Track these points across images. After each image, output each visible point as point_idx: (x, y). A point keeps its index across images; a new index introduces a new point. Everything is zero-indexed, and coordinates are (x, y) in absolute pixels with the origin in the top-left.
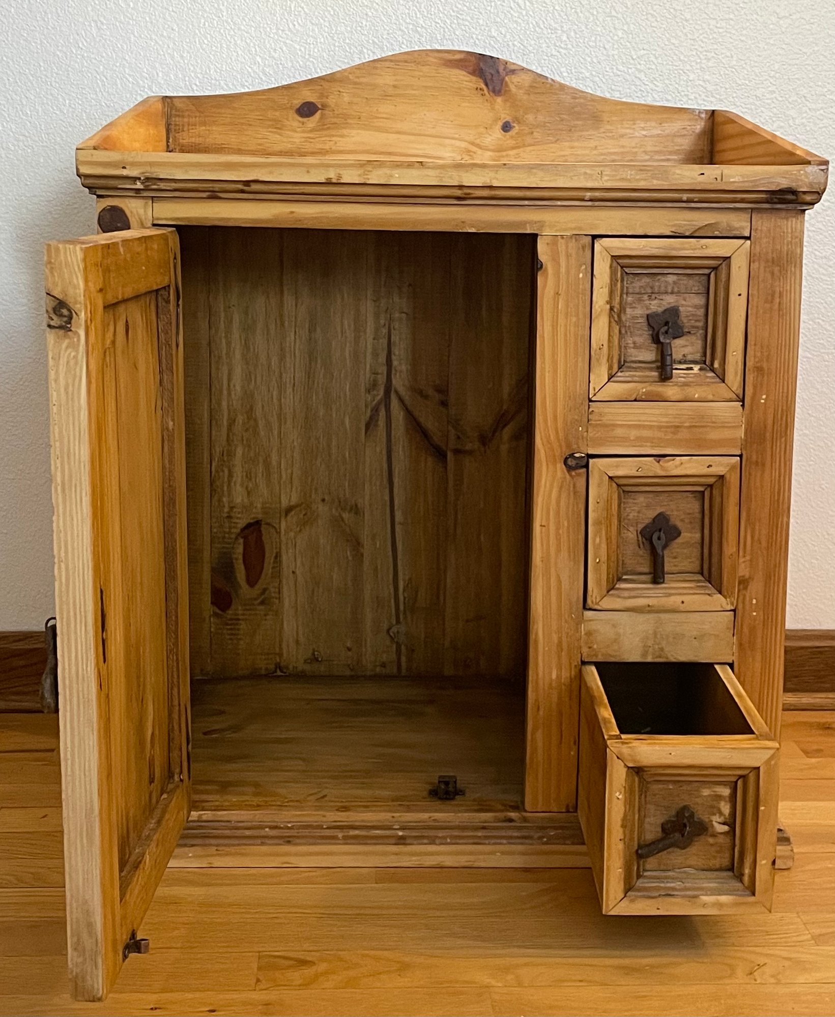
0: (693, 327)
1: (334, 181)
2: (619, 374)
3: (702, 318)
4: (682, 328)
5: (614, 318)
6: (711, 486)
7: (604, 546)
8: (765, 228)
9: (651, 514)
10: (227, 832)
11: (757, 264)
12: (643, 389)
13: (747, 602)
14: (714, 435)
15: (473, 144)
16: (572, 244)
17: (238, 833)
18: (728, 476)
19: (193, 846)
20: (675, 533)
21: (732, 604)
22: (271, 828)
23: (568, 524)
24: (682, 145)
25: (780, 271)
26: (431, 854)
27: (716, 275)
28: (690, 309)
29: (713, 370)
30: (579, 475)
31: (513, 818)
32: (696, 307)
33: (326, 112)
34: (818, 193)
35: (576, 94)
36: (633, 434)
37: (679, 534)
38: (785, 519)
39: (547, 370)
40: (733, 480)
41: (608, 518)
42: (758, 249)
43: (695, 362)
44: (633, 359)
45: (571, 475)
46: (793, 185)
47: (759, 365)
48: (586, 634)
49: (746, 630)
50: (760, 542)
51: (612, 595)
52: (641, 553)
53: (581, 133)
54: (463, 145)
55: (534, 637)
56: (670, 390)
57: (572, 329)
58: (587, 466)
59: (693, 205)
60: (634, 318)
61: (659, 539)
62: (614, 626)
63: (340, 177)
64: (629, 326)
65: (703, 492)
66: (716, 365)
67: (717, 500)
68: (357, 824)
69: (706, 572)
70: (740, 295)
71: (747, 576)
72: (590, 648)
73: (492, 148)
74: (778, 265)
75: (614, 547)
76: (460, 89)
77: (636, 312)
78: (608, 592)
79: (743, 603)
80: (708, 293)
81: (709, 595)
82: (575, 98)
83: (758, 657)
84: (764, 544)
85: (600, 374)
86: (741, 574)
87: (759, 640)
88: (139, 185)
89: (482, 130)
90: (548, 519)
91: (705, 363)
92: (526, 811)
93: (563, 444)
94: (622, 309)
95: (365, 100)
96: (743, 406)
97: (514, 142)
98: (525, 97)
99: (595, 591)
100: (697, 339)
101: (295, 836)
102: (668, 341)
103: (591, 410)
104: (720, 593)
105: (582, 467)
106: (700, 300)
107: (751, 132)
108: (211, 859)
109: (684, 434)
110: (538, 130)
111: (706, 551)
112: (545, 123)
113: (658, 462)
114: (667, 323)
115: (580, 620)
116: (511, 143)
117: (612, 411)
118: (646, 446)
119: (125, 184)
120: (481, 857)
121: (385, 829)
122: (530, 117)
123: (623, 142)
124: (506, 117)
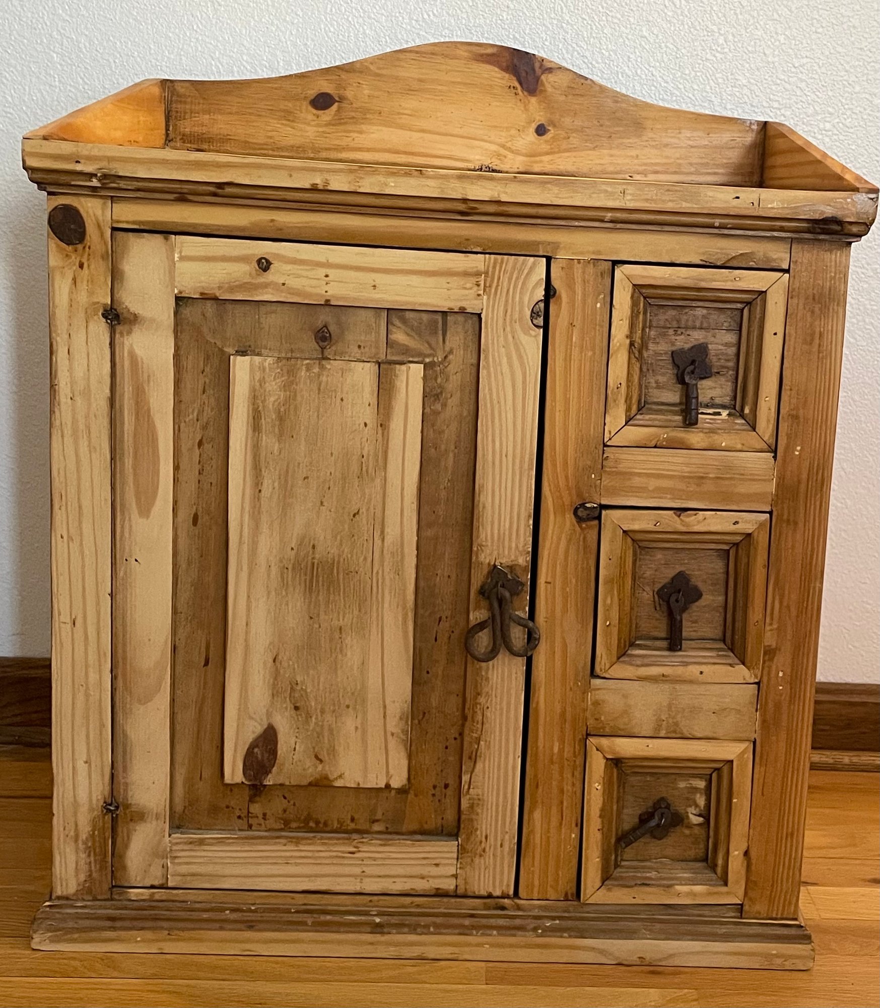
0: (723, 367)
1: (320, 187)
2: (638, 417)
3: (733, 357)
4: (711, 367)
5: (634, 354)
6: (736, 545)
7: (616, 608)
8: (805, 261)
9: (670, 573)
10: (183, 914)
11: (795, 301)
12: (664, 434)
13: (773, 675)
14: (742, 489)
15: (503, 146)
16: (591, 269)
17: (195, 915)
18: (755, 534)
19: (142, 929)
20: (697, 595)
21: (756, 676)
22: (233, 910)
23: (577, 582)
24: (730, 158)
25: (820, 309)
26: (412, 944)
27: (750, 311)
28: (720, 347)
29: (742, 416)
30: (589, 527)
31: (506, 906)
32: (726, 345)
33: (343, 105)
34: (865, 224)
35: (618, 97)
36: (653, 484)
37: (699, 595)
38: (818, 585)
39: (557, 409)
40: (762, 540)
41: (622, 576)
42: (797, 285)
43: (724, 407)
44: (655, 400)
45: (580, 527)
46: (839, 214)
47: (794, 412)
48: (593, 704)
49: (771, 705)
50: (788, 607)
51: (624, 662)
52: (657, 616)
53: (620, 141)
54: (494, 147)
55: (534, 705)
56: (695, 437)
57: (588, 364)
58: (599, 518)
59: (726, 232)
60: (657, 354)
61: (677, 601)
62: (625, 696)
63: (327, 183)
64: (652, 364)
65: (728, 551)
66: (747, 411)
67: (744, 560)
68: (330, 908)
69: (728, 641)
70: (775, 334)
71: (774, 646)
72: (596, 719)
73: (524, 151)
74: (819, 303)
75: (627, 608)
76: (491, 86)
77: (660, 348)
78: (618, 658)
79: (769, 674)
80: (740, 330)
81: (731, 665)
82: (617, 102)
83: (783, 735)
84: (794, 612)
85: (617, 417)
86: (766, 644)
87: (785, 717)
88: (95, 183)
89: (513, 132)
90: (554, 576)
91: (735, 409)
92: (520, 899)
93: (574, 492)
94: (644, 346)
95: (386, 94)
96: (775, 457)
97: (549, 147)
98: (563, 98)
99: (604, 656)
100: (727, 381)
101: (259, 921)
102: (694, 382)
103: (605, 456)
104: (743, 664)
105: (595, 518)
106: (731, 338)
107: (800, 150)
108: (161, 944)
109: (709, 486)
110: (574, 135)
111: (729, 616)
112: (583, 127)
113: (679, 516)
114: (693, 362)
115: (587, 689)
116: (545, 147)
117: (630, 457)
118: (666, 498)
119: (79, 180)
120: (466, 949)
121: (361, 915)
122: (567, 121)
123: (668, 152)
124: (540, 118)
